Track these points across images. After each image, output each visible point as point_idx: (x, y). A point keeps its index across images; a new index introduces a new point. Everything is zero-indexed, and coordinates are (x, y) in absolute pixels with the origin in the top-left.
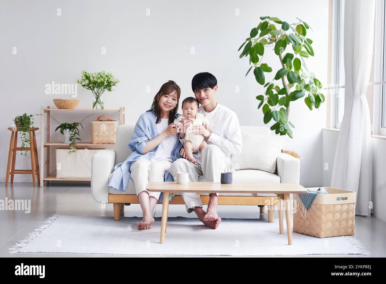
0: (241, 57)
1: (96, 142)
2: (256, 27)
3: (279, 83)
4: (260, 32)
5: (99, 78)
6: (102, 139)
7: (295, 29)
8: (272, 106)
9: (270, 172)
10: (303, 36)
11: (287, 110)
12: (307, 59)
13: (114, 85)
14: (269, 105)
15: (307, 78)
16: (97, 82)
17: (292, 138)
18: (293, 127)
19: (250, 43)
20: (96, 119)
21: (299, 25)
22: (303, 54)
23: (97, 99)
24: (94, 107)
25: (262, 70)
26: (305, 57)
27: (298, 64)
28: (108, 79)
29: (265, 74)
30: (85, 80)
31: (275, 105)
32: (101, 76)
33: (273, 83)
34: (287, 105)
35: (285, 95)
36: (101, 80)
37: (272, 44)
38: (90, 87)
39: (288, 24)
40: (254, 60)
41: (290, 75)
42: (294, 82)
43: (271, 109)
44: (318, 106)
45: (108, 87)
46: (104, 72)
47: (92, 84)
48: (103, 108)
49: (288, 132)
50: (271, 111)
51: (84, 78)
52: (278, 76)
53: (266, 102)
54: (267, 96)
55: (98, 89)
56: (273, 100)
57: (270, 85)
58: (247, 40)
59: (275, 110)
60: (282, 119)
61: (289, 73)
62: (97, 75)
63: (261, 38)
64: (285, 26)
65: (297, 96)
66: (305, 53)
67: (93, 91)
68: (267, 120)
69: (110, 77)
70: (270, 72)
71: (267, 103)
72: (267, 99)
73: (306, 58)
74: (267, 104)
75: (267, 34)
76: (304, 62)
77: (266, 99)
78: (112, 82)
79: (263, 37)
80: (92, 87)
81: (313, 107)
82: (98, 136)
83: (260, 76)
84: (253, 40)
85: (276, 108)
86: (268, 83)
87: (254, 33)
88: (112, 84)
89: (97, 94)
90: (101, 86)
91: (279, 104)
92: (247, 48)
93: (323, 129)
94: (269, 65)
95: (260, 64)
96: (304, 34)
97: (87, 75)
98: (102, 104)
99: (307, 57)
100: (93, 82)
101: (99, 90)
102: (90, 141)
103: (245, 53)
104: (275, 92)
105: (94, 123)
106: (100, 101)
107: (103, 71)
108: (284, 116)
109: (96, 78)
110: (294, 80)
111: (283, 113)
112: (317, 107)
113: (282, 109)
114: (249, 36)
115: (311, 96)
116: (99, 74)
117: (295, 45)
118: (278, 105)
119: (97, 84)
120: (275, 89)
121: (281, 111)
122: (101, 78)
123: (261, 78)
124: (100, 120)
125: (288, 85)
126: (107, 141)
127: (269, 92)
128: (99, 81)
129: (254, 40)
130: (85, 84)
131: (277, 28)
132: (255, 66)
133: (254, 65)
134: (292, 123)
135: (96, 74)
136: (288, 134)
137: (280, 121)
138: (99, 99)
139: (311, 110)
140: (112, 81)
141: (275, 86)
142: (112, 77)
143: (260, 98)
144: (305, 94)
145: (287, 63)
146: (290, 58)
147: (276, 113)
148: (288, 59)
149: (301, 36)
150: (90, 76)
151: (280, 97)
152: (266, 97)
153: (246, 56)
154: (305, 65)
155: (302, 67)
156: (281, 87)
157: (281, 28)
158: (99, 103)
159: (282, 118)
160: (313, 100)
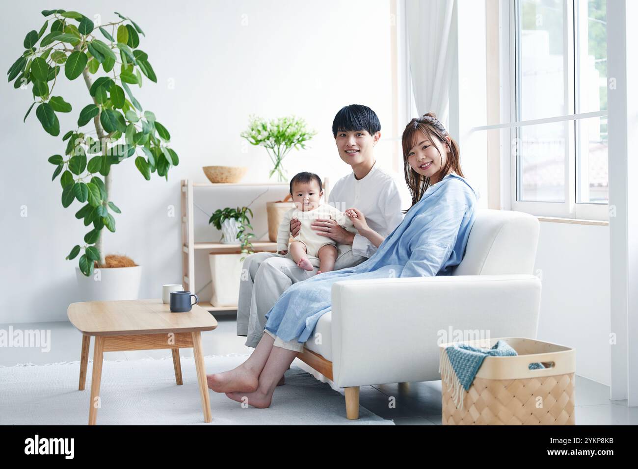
0: (17, 85)
2: (37, 30)
8: (77, 174)
11: (106, 181)
12: (139, 86)
14: (71, 172)
15: (138, 121)
17: (113, 231)
18: (118, 211)
21: (122, 26)
22: (128, 78)
25: (52, 109)
27: (119, 96)
29: (60, 115)
31: (82, 172)
33: (79, 131)
34: (105, 173)
39: (91, 21)
40: (41, 90)
42: (113, 129)
43: (75, 179)
44: (163, 171)
49: (107, 221)
50: (74, 182)
53: (66, 168)
54: (68, 155)
56: (78, 164)
57: (74, 135)
59: (80, 181)
60: (93, 197)
64: (85, 26)
65: (122, 155)
66: (132, 76)
68: (66, 201)
70: (68, 111)
71: (68, 169)
72: (69, 163)
74: (68, 171)
76: (130, 92)
77: (66, 162)
81: (154, 174)
83: (48, 120)
85: (85, 177)
86: (70, 133)
87: (30, 40)
91: (88, 170)
94: (66, 100)
95: (51, 97)
96: (135, 43)
99: (141, 83)
108: (99, 192)
110: (111, 125)
111: (96, 186)
113: (96, 181)
118: (86, 171)
121: (92, 184)
127: (71, 150)
132: (41, 102)
134: (115, 204)
136: (107, 226)
137: (91, 201)
139: (147, 179)
143: (55, 160)
144: (135, 151)
145: (98, 95)
146: (104, 85)
147: (82, 187)
148: (99, 88)
151: (90, 156)
152: (66, 158)
153: (26, 85)
159: (95, 195)
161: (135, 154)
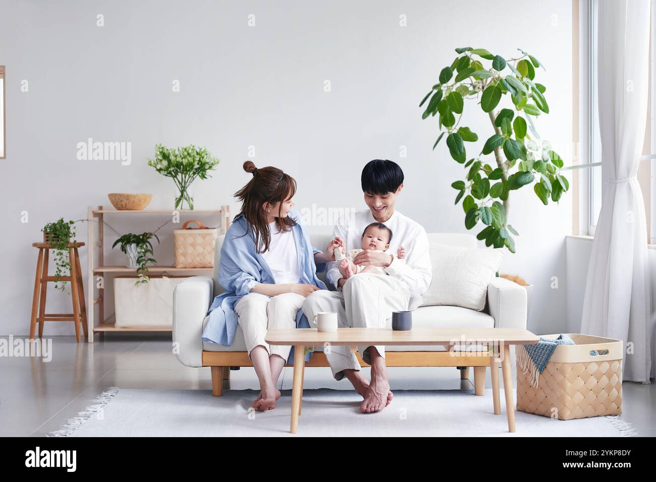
0: (424, 117)
1: (181, 266)
2: (450, 66)
3: (490, 160)
4: (455, 73)
5: (185, 157)
6: (192, 260)
7: (515, 67)
8: (479, 199)
9: (476, 310)
10: (529, 80)
11: (505, 206)
12: (537, 117)
13: (210, 167)
14: (473, 197)
15: (537, 150)
16: (182, 163)
17: (514, 253)
18: (516, 233)
19: (439, 94)
20: (181, 227)
21: (522, 61)
22: (530, 110)
23: (182, 192)
24: (177, 205)
25: (460, 139)
26: (533, 114)
27: (521, 127)
28: (200, 159)
29: (466, 145)
30: (161, 160)
31: (485, 197)
32: (189, 154)
33: (480, 160)
34: (505, 198)
35: (500, 181)
36: (188, 160)
37: (477, 94)
38: (170, 173)
39: (503, 59)
40: (447, 121)
41: (509, 146)
42: (516, 158)
43: (478, 204)
44: (557, 197)
45: (201, 172)
46: (193, 147)
47: (173, 166)
48: (192, 208)
49: (508, 242)
50: (477, 207)
51: (160, 158)
52: (489, 148)
53: (468, 192)
54: (470, 181)
55: (183, 175)
56: (481, 189)
57: (475, 163)
58: (435, 87)
59: (484, 206)
60: (496, 220)
61: (508, 142)
62: (182, 153)
63: (458, 84)
64: (499, 63)
65: (522, 181)
66: (533, 108)
67: (175, 179)
68: (470, 222)
69: (203, 155)
70: (475, 141)
71: (471, 195)
72: (471, 188)
73: (535, 116)
75: (468, 77)
76: (531, 123)
77: (468, 188)
78: (207, 163)
79: (462, 82)
80: (173, 173)
81: (550, 199)
82: (184, 255)
83: (457, 149)
84: (444, 88)
85: (487, 202)
86: (472, 160)
87: (445, 75)
88: (207, 166)
89: (182, 184)
90: (189, 170)
91: (491, 195)
92: (434, 102)
93: (566, 237)
94: (472, 130)
95: (458, 128)
96: (531, 76)
97: (165, 151)
98: (191, 200)
99: (537, 115)
100: (175, 163)
101: (185, 177)
102: (171, 265)
103: (431, 110)
104: (483, 175)
105: (178, 232)
106: (187, 195)
107: (191, 145)
108: (501, 216)
109: (181, 156)
110: (515, 154)
111: (498, 210)
112: (556, 199)
113: (496, 204)
114: (438, 82)
115: (544, 182)
116: (186, 150)
117: (515, 96)
118: (489, 196)
119: (182, 167)
120: (485, 171)
121: (494, 208)
122: (188, 157)
123: (459, 153)
124: (188, 227)
125: (506, 163)
126: (200, 263)
127: (473, 175)
128: (185, 161)
129: (447, 88)
130: (162, 168)
131: (484, 67)
132: (449, 132)
133: (447, 131)
134: (513, 227)
135: (180, 149)
136: (507, 246)
137: (494, 223)
138: (185, 193)
139: (545, 204)
140: (207, 161)
141: (483, 165)
142: (206, 154)
143: (458, 185)
144: (534, 178)
145: (503, 126)
146: (508, 117)
147: (486, 211)
148: (505, 119)
149: (526, 80)
150: (169, 154)
151: (492, 183)
152: (468, 184)
153: (433, 116)
154: (533, 128)
155: (528, 131)
156: (494, 166)
157: (492, 67)
158: (186, 199)
159: (497, 218)
160: (548, 187)
161: (535, 180)
